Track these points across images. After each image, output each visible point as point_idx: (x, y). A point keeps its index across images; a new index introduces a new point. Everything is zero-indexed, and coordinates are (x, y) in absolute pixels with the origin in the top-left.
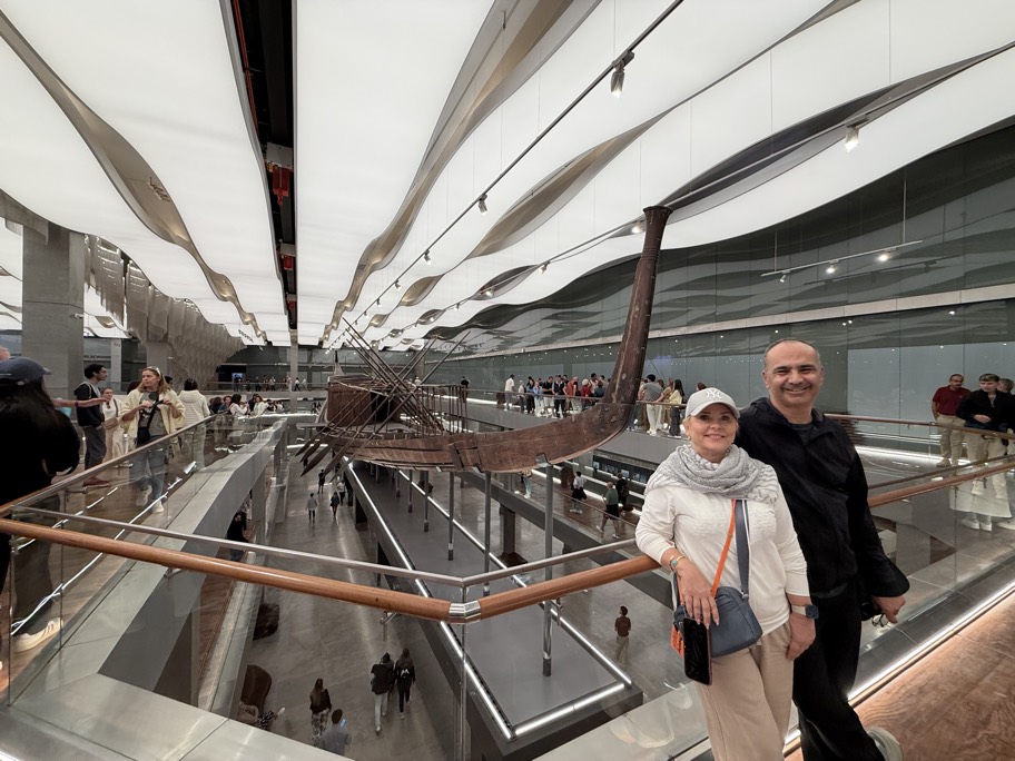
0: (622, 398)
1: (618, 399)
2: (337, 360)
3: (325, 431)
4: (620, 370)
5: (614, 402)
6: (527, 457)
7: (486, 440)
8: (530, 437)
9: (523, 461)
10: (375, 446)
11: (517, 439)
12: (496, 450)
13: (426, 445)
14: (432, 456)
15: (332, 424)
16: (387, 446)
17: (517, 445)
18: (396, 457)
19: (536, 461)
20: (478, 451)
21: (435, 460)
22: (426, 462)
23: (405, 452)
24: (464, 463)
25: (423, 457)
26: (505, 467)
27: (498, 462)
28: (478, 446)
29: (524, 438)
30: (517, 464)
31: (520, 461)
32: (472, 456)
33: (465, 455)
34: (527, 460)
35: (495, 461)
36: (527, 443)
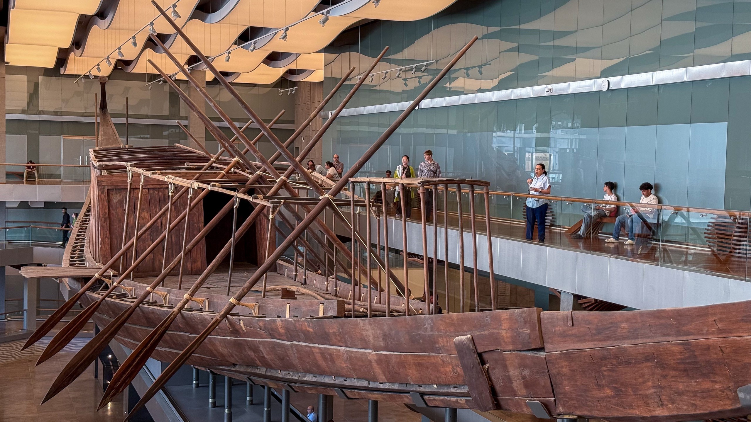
2: (103, 106)
3: (92, 288)
6: (707, 385)
7: (575, 331)
8: (721, 331)
9: (695, 394)
10: (235, 331)
11: (678, 333)
12: (604, 358)
13: (385, 336)
14: (402, 364)
15: (111, 272)
16: (272, 333)
17: (676, 349)
18: (296, 362)
19: (736, 399)
20: (547, 361)
21: (412, 373)
22: (382, 377)
23: (323, 352)
24: (498, 388)
25: (374, 365)
26: (631, 407)
27: (609, 392)
28: (548, 346)
29: (699, 332)
30: (673, 402)
31: (680, 393)
32: (526, 372)
33: (505, 367)
34: (707, 394)
35: (600, 387)
36: (708, 348)
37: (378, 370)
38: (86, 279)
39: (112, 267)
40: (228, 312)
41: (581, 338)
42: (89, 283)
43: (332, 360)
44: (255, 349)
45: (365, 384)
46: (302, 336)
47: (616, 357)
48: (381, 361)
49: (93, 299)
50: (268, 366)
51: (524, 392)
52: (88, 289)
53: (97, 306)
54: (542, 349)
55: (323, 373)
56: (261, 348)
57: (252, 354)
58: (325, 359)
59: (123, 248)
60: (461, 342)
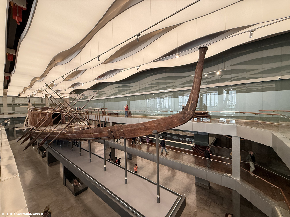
0: (192, 109)
1: (190, 109)
2: (29, 102)
4: (191, 100)
5: (189, 110)
6: (148, 131)
7: (127, 127)
8: (150, 124)
9: (146, 133)
10: (64, 133)
11: (144, 125)
12: (132, 130)
13: (94, 131)
14: (98, 135)
15: (35, 127)
16: (72, 133)
17: (143, 127)
18: (77, 137)
19: (152, 132)
20: (123, 131)
21: (99, 136)
22: (94, 137)
23: (82, 135)
24: (114, 136)
25: (92, 135)
26: (136, 136)
27: (133, 134)
28: (123, 129)
29: (147, 125)
30: (143, 134)
31: (144, 133)
32: (119, 133)
33: (116, 133)
34: (148, 132)
35: (131, 134)
36: (148, 127)
37: (93, 136)
38: (30, 129)
39: (35, 126)
40: (63, 131)
41: (128, 128)
42: (31, 129)
43: (84, 136)
44: (68, 136)
45: (90, 138)
46: (78, 133)
47: (134, 129)
48: (93, 135)
49: (32, 132)
50: (70, 138)
51: (119, 136)
52: (31, 130)
53: (34, 133)
54: (122, 130)
55: (82, 138)
56: (69, 136)
57: (67, 137)
58: (83, 136)
59: (38, 123)
60: (109, 131)
